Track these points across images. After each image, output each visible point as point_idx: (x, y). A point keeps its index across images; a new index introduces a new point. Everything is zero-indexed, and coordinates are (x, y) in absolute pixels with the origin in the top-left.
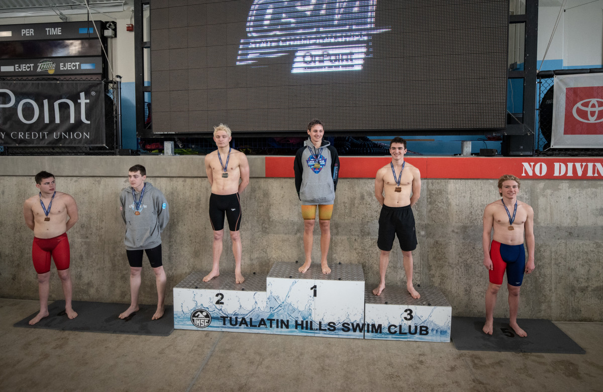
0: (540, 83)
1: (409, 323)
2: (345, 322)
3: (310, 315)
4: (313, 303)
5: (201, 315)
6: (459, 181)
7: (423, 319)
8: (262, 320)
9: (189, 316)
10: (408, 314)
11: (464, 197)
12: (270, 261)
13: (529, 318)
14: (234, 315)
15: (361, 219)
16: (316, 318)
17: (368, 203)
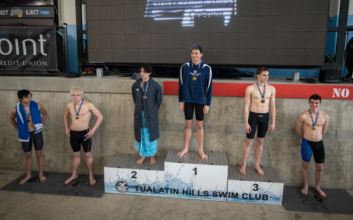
0: (348, 34)
1: (256, 192)
2: (215, 191)
3: (192, 186)
4: (194, 179)
5: (122, 185)
6: (291, 99)
7: (265, 190)
8: (162, 188)
9: (114, 185)
10: (256, 187)
11: (294, 110)
12: (166, 149)
13: (332, 188)
14: (143, 185)
15: (225, 123)
16: (196, 188)
17: (230, 113)
